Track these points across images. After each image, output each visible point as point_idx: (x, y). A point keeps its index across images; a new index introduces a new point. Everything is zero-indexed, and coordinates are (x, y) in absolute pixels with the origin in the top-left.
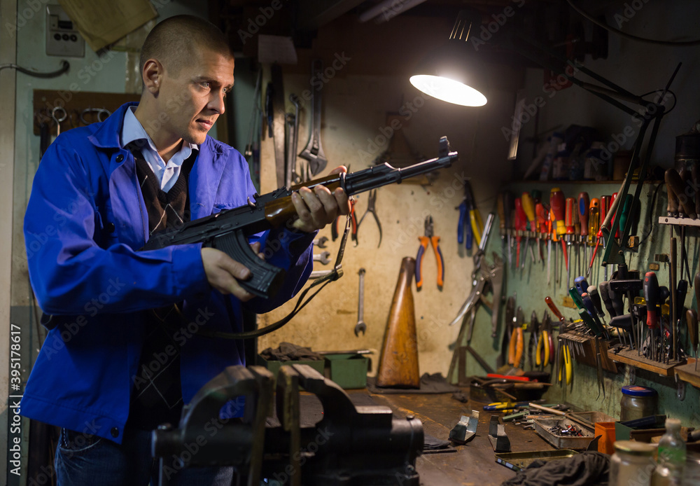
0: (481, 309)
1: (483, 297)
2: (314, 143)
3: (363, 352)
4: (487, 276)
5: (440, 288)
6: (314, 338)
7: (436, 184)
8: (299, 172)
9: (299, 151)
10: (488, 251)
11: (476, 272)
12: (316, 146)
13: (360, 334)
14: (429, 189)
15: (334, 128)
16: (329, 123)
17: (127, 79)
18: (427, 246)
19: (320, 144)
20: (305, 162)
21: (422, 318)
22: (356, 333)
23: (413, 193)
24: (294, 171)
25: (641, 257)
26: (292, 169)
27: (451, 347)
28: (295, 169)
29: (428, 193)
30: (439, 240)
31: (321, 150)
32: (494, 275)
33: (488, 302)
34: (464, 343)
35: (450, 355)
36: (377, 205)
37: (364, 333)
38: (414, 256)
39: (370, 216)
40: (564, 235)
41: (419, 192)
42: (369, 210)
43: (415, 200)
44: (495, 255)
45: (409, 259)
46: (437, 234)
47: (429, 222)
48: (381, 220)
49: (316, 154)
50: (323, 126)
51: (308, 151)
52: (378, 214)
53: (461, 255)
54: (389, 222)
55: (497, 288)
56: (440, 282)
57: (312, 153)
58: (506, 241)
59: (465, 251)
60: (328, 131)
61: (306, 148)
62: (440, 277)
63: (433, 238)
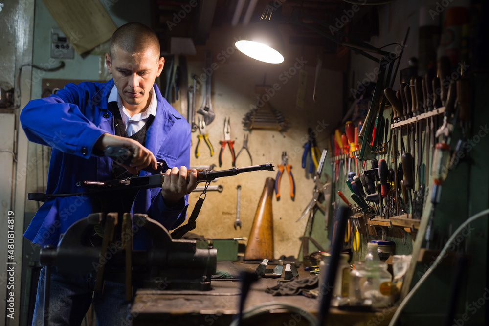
0: (318, 211)
1: (318, 203)
2: (206, 104)
3: (238, 239)
4: (321, 189)
5: (293, 199)
6: (206, 230)
7: (289, 131)
8: (197, 122)
9: (197, 109)
10: (323, 173)
11: (316, 188)
12: (207, 106)
13: (238, 228)
14: (284, 134)
15: (220, 95)
16: (217, 92)
17: (100, 72)
18: (283, 171)
19: (211, 105)
20: (201, 116)
21: (281, 219)
22: (235, 228)
23: (273, 137)
24: (193, 121)
25: (388, 156)
26: (192, 120)
27: (301, 239)
28: (194, 120)
29: (284, 137)
30: (291, 167)
31: (211, 108)
32: (325, 188)
33: (322, 207)
34: (307, 235)
35: (299, 243)
36: (249, 144)
37: (240, 227)
38: (274, 178)
39: (245, 151)
40: (354, 152)
41: (278, 136)
42: (244, 148)
43: (275, 141)
44: (326, 175)
45: (270, 179)
46: (290, 163)
47: (284, 154)
48: (252, 154)
49: (207, 111)
50: (213, 94)
51: (202, 109)
52: (250, 150)
53: (307, 177)
54: (257, 155)
55: (327, 196)
56: (293, 195)
57: (205, 110)
58: (333, 165)
59: (310, 175)
60: (216, 97)
61: (201, 107)
62: (292, 191)
63: (287, 166)
